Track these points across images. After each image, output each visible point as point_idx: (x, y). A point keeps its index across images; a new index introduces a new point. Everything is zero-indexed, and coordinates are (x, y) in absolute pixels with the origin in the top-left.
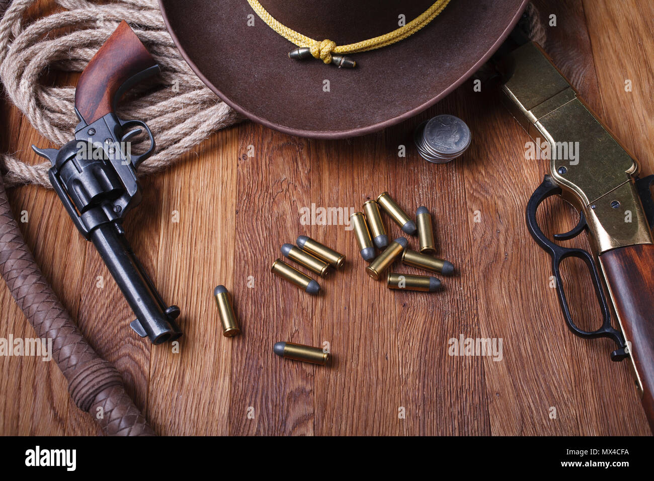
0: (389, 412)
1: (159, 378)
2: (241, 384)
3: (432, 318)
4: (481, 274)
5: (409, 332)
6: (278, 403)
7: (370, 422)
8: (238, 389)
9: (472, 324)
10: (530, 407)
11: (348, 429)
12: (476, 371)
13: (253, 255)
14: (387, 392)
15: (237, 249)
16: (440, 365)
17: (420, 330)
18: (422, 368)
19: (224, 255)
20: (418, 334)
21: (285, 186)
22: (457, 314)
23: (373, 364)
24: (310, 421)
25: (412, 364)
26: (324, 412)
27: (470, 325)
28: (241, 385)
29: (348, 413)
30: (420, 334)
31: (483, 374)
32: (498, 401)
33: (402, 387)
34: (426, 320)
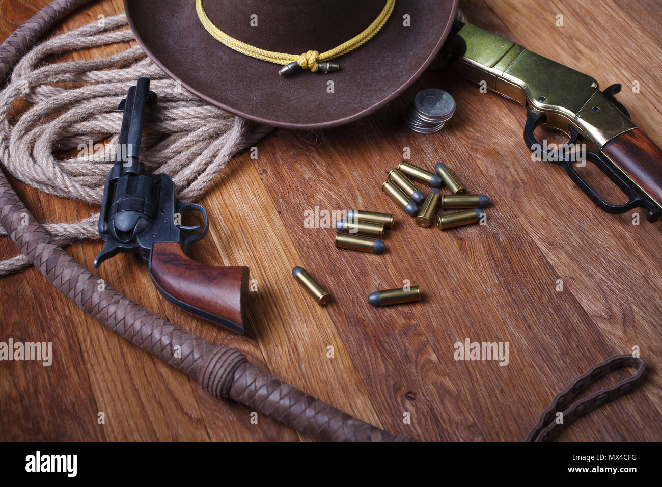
0: (491, 319)
1: (274, 358)
2: (352, 338)
3: (488, 242)
4: (510, 199)
5: (475, 257)
7: (480, 332)
8: (352, 343)
9: (524, 236)
10: (602, 280)
12: (545, 266)
14: (481, 306)
15: (294, 240)
16: (514, 272)
18: (500, 279)
19: (285, 248)
21: (312, 183)
22: (507, 232)
23: (458, 288)
24: (428, 347)
25: (490, 279)
26: (435, 337)
27: (522, 238)
30: (485, 255)
31: (552, 268)
32: (575, 283)
33: (491, 298)
34: (485, 244)
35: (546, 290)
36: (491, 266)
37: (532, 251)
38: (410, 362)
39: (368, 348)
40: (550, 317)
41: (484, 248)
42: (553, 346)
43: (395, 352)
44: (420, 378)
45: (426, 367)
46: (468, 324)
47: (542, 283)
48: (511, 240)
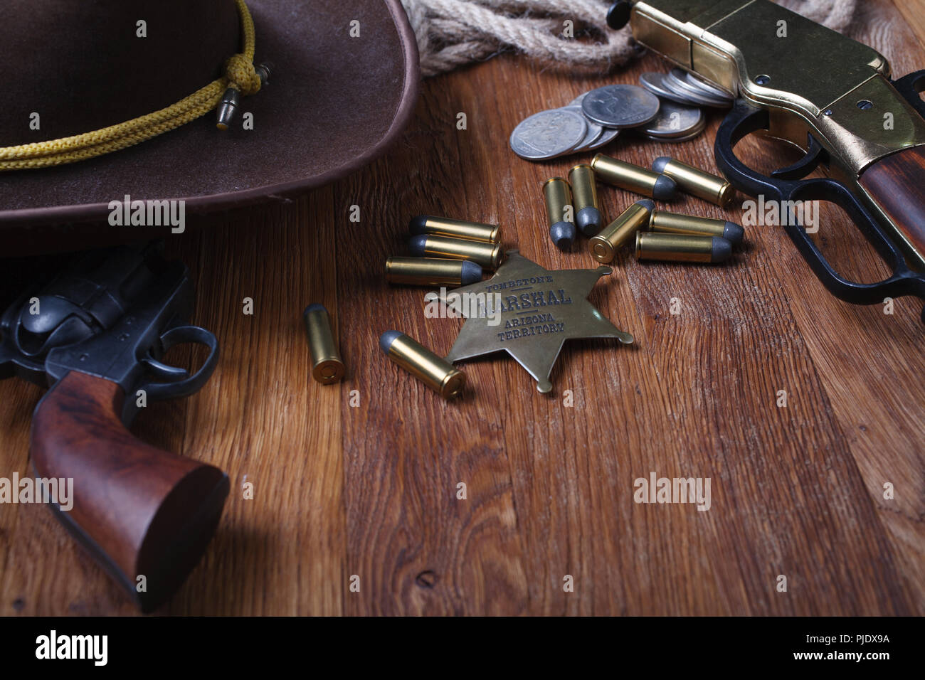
2: (364, 449)
3: (711, 331)
4: (785, 267)
5: (673, 353)
6: (438, 473)
8: (358, 457)
9: (788, 334)
11: (582, 501)
12: (812, 396)
14: (648, 441)
16: (741, 394)
17: (693, 348)
18: (708, 402)
20: (690, 354)
22: (755, 322)
23: (615, 402)
24: (504, 495)
26: (529, 480)
27: (783, 336)
28: (362, 451)
29: (578, 477)
30: (693, 354)
31: (827, 402)
32: (866, 439)
33: (675, 432)
34: (702, 334)
35: (797, 439)
36: (699, 374)
37: (795, 363)
38: (457, 515)
39: (386, 472)
40: (787, 491)
41: (697, 342)
42: (771, 546)
43: (435, 491)
44: (462, 549)
45: (485, 530)
46: (607, 470)
47: (795, 424)
48: (758, 337)
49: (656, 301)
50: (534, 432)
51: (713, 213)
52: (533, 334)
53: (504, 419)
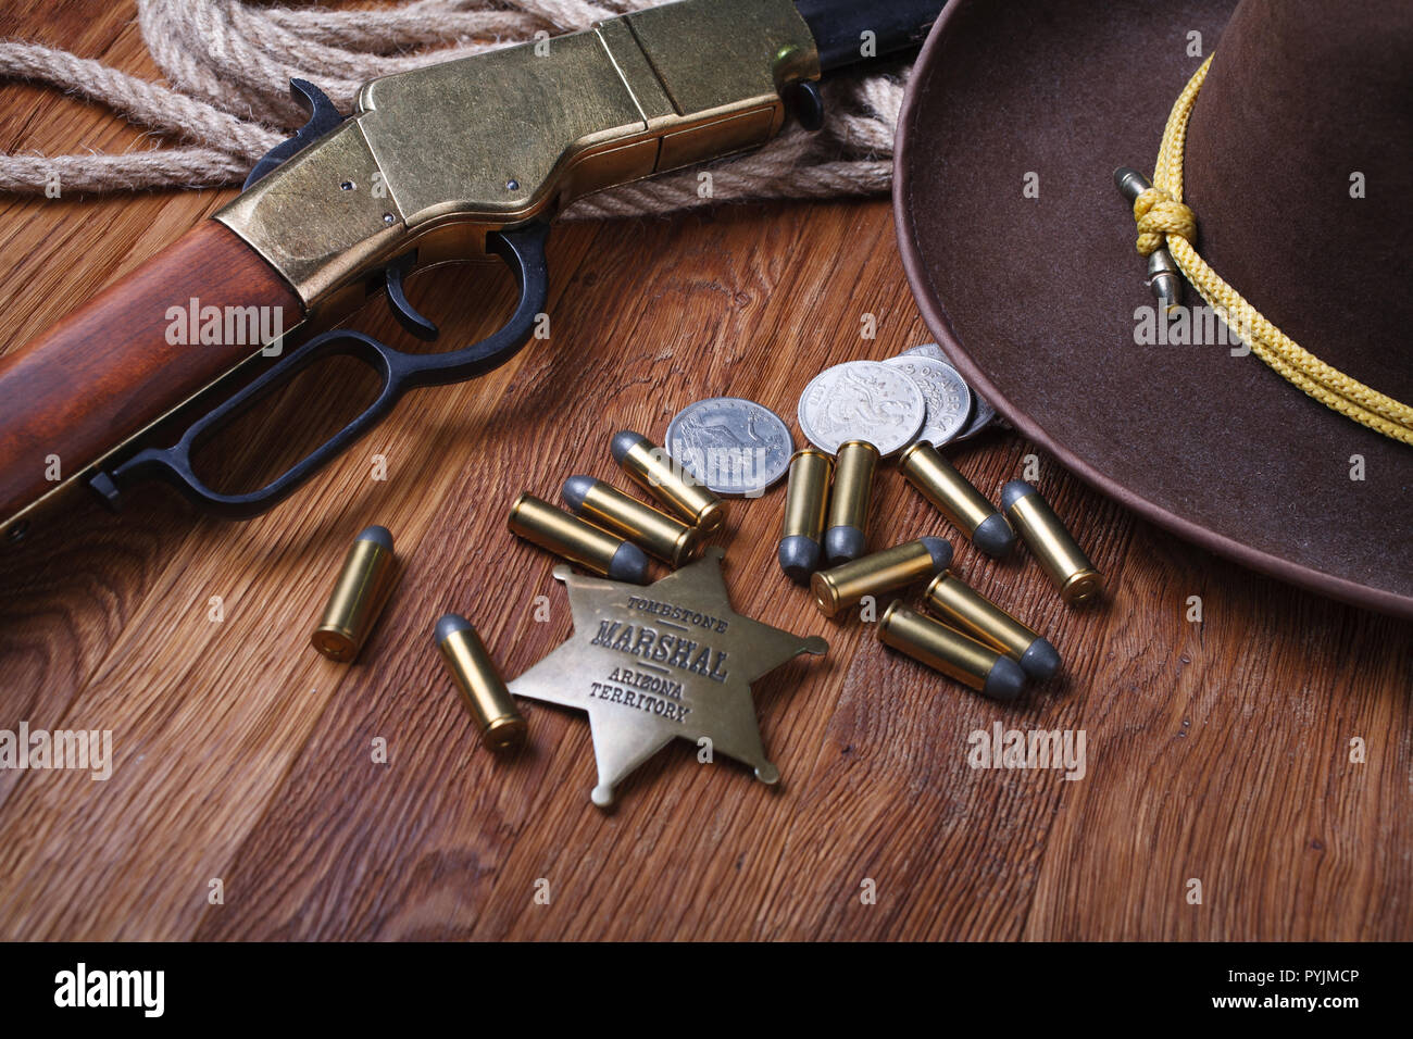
1: (110, 693)
2: (315, 784)
3: (910, 808)
5: (830, 822)
6: (387, 867)
8: (300, 793)
9: (1019, 864)
13: (501, 497)
17: (865, 826)
18: (827, 925)
20: (853, 834)
21: (659, 372)
22: (985, 822)
23: (695, 866)
25: (803, 905)
27: (1010, 866)
28: (311, 787)
34: (893, 808)
48: (971, 850)
49: (865, 722)
50: (553, 864)
51: (1051, 605)
52: (638, 707)
53: (528, 822)
